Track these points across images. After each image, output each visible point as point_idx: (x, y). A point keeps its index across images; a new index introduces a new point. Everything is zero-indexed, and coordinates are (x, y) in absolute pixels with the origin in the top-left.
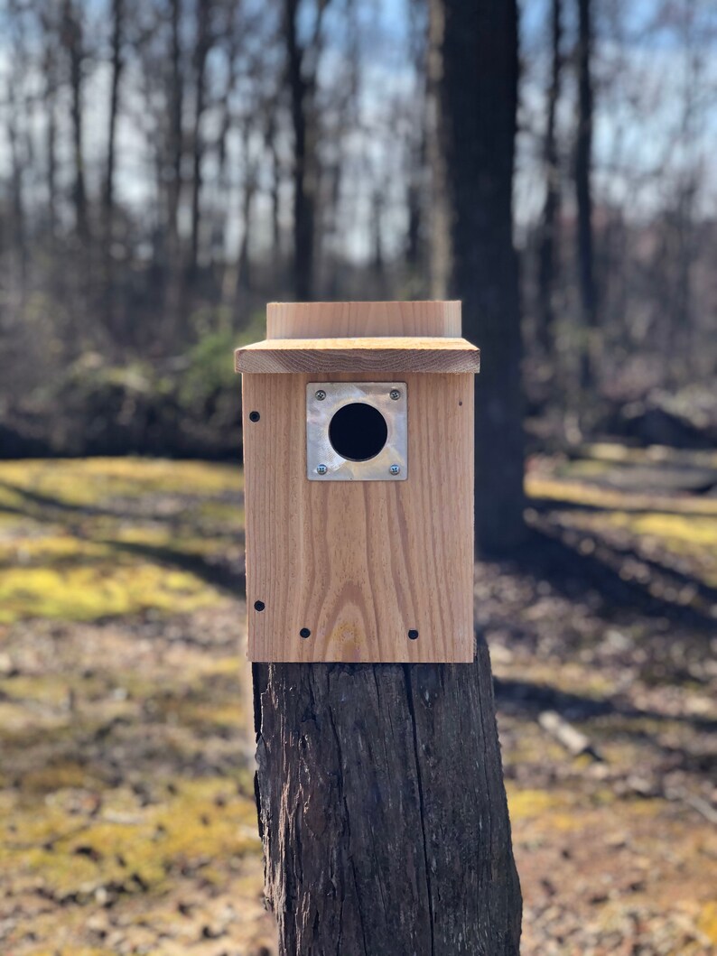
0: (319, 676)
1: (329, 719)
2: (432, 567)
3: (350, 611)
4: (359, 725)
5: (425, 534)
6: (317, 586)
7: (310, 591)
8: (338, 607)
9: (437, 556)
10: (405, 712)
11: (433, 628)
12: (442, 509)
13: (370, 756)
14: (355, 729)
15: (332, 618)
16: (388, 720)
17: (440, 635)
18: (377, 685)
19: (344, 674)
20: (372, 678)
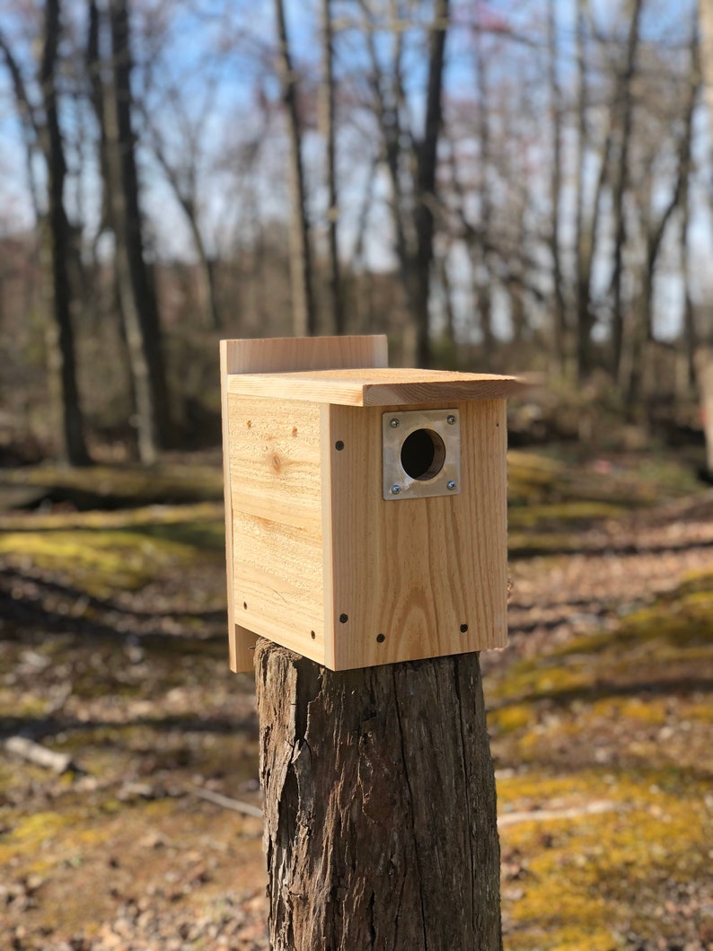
0: (384, 678)
1: (396, 713)
2: (477, 568)
3: (417, 613)
4: (422, 714)
5: (472, 540)
6: (391, 595)
7: (384, 600)
8: (406, 610)
9: (481, 558)
10: (455, 698)
11: (479, 621)
12: (484, 517)
13: (431, 741)
14: (419, 719)
15: (402, 621)
16: (443, 707)
17: (484, 626)
18: (436, 677)
19: (410, 671)
20: (433, 671)
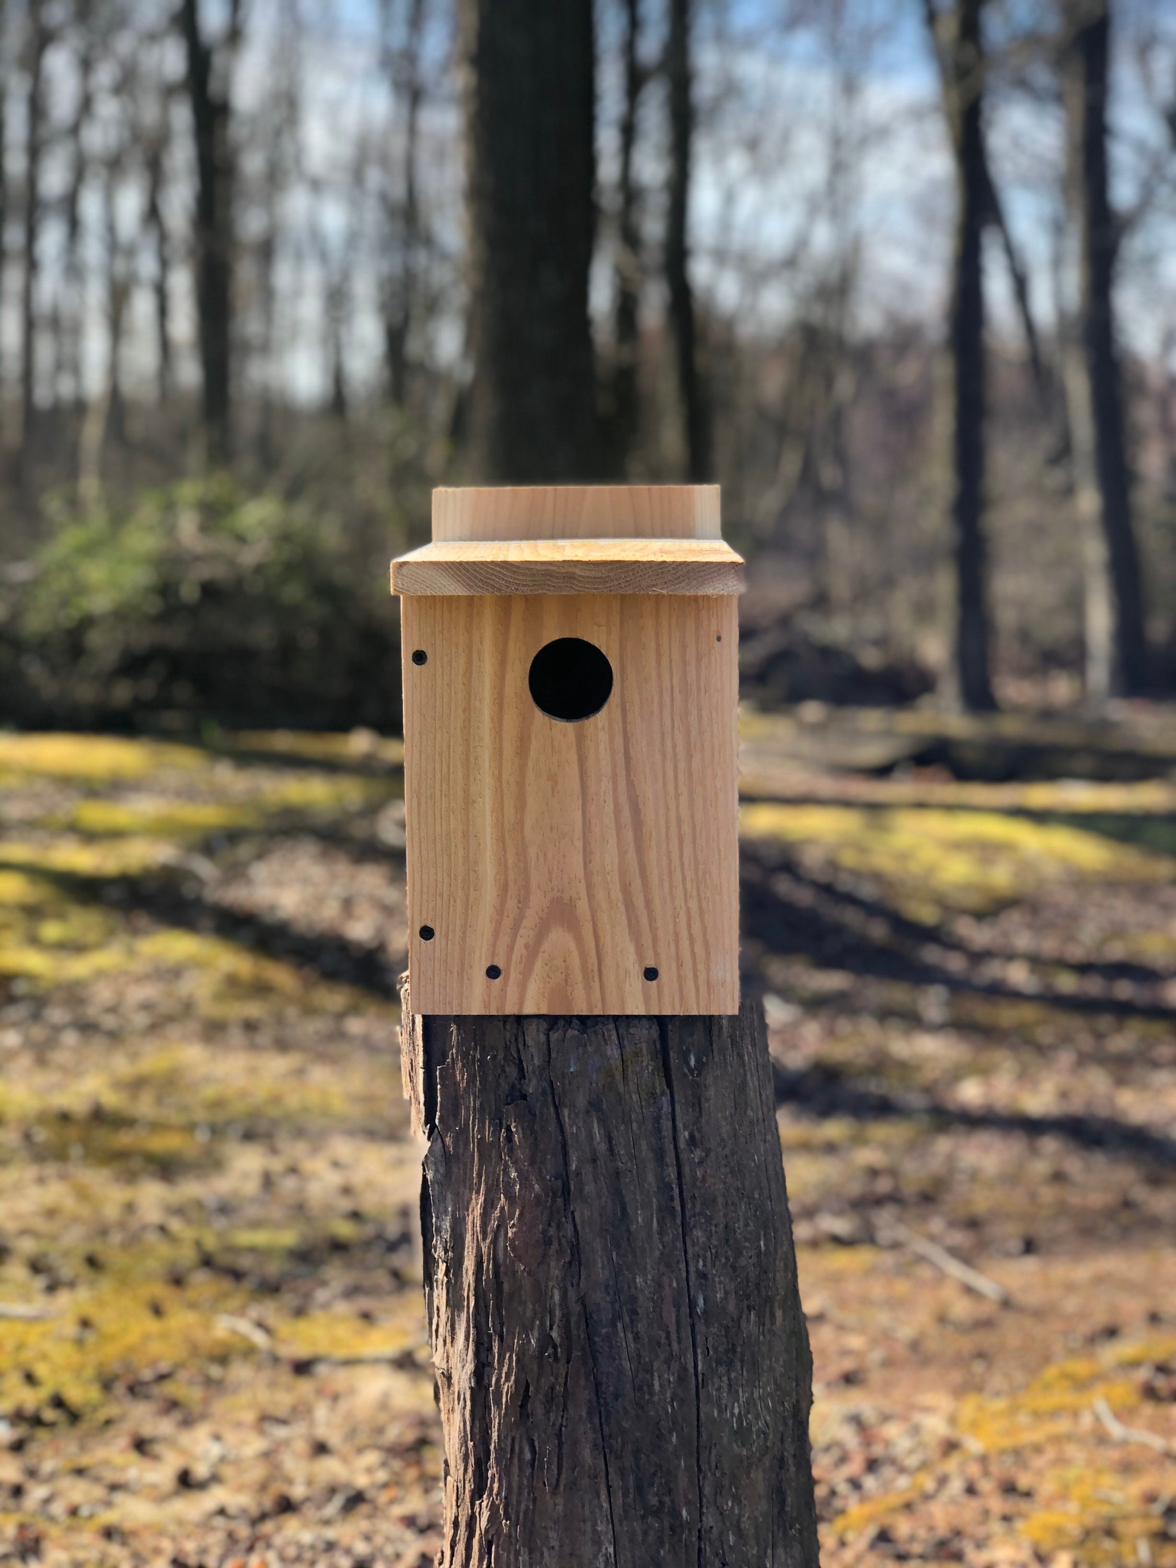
0: (534, 1036)
1: (550, 1099)
2: (678, 876)
3: (559, 938)
4: (595, 1105)
5: (668, 828)
6: (511, 904)
7: (500, 910)
8: (541, 933)
9: (686, 861)
10: (660, 1085)
11: (680, 965)
12: (691, 791)
13: (611, 1150)
14: (588, 1112)
15: (533, 950)
16: (635, 1097)
17: (690, 975)
18: (621, 1047)
19: (572, 1033)
20: (614, 1037)
